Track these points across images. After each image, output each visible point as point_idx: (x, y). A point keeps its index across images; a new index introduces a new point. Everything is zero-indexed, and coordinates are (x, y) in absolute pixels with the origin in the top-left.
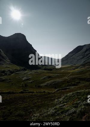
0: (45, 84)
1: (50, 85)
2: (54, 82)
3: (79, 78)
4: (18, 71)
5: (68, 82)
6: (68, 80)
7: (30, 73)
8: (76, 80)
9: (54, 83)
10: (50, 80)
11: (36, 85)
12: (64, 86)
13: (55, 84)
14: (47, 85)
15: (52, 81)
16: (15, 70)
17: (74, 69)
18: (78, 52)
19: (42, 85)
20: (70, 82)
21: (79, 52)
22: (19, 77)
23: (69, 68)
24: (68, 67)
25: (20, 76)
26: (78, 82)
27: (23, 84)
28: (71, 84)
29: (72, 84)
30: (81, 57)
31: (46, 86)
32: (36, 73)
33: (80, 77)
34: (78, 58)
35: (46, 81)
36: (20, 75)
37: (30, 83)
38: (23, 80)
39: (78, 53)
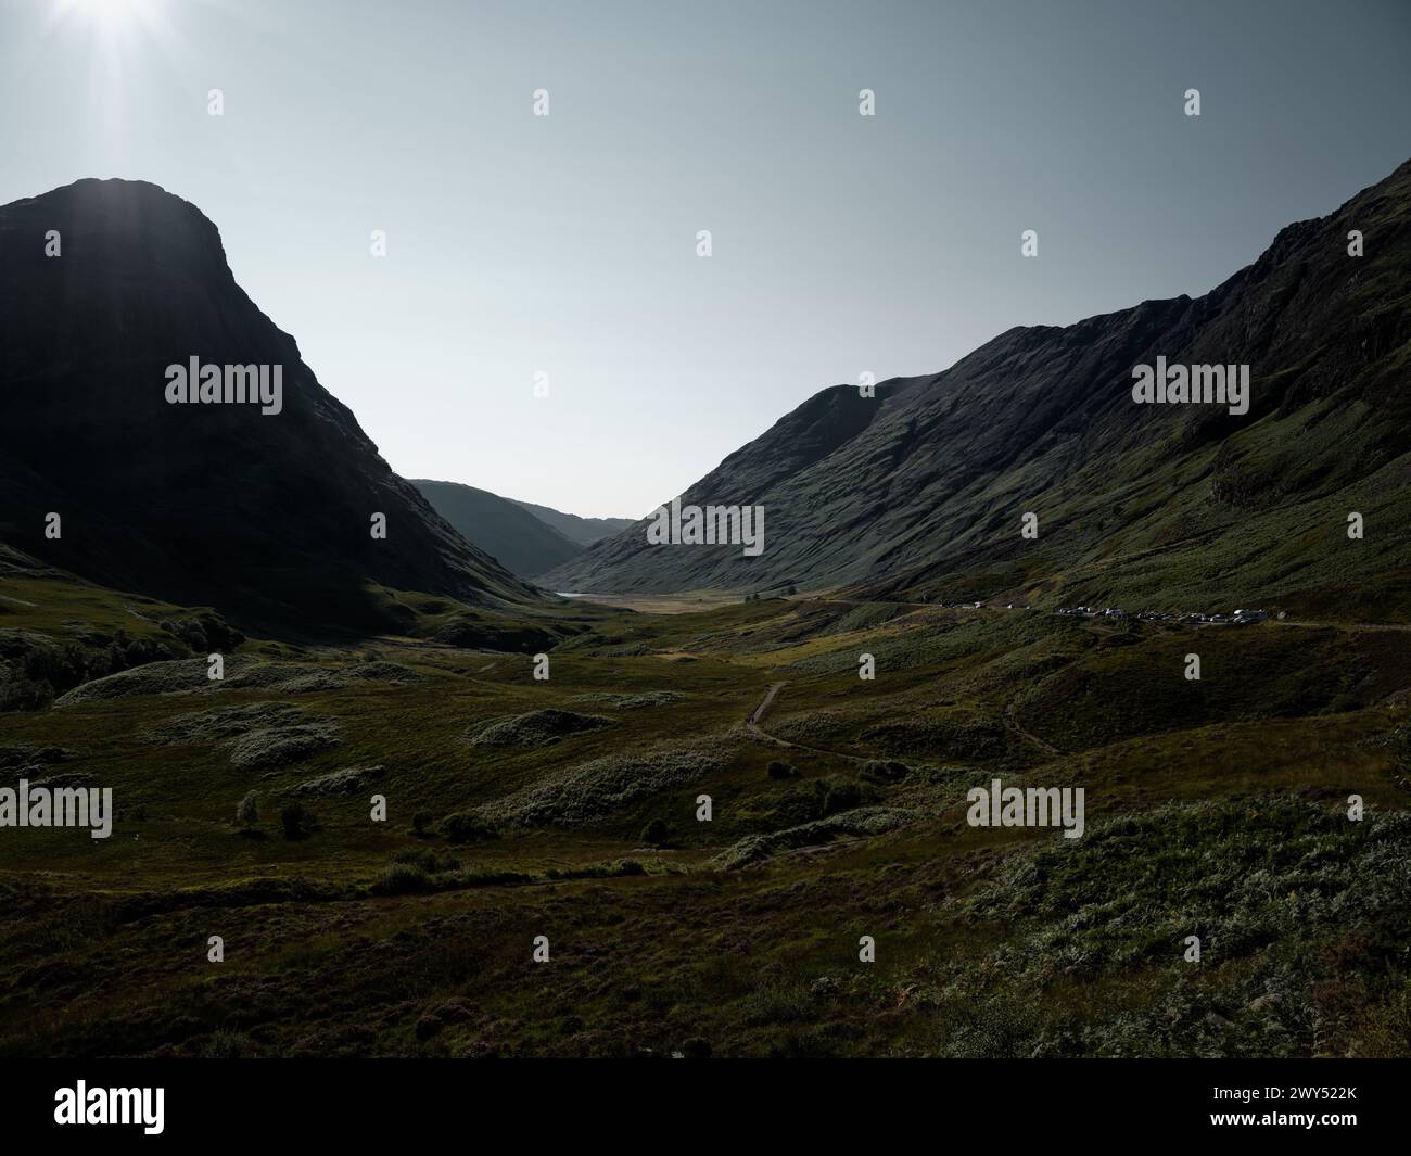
0: (529, 799)
1: (593, 805)
2: (628, 778)
3: (880, 733)
4: (136, 658)
5: (778, 772)
6: (773, 746)
7: (309, 680)
8: (855, 752)
9: (629, 791)
10: (573, 757)
11: (420, 821)
12: (743, 814)
13: (639, 797)
14: (558, 812)
15: (605, 763)
16: (100, 641)
17: (797, 638)
18: (822, 453)
19: (487, 811)
20: (797, 775)
21: (835, 458)
22: (180, 732)
23: (741, 629)
24: (727, 614)
25: (177, 719)
26: (880, 770)
27: (250, 815)
28: (812, 791)
29: (821, 787)
30: (856, 504)
31: (540, 819)
32: (384, 684)
33: (899, 722)
34: (821, 514)
35: (530, 773)
36: (182, 705)
37: (331, 791)
38: (238, 759)
39: (822, 465)
